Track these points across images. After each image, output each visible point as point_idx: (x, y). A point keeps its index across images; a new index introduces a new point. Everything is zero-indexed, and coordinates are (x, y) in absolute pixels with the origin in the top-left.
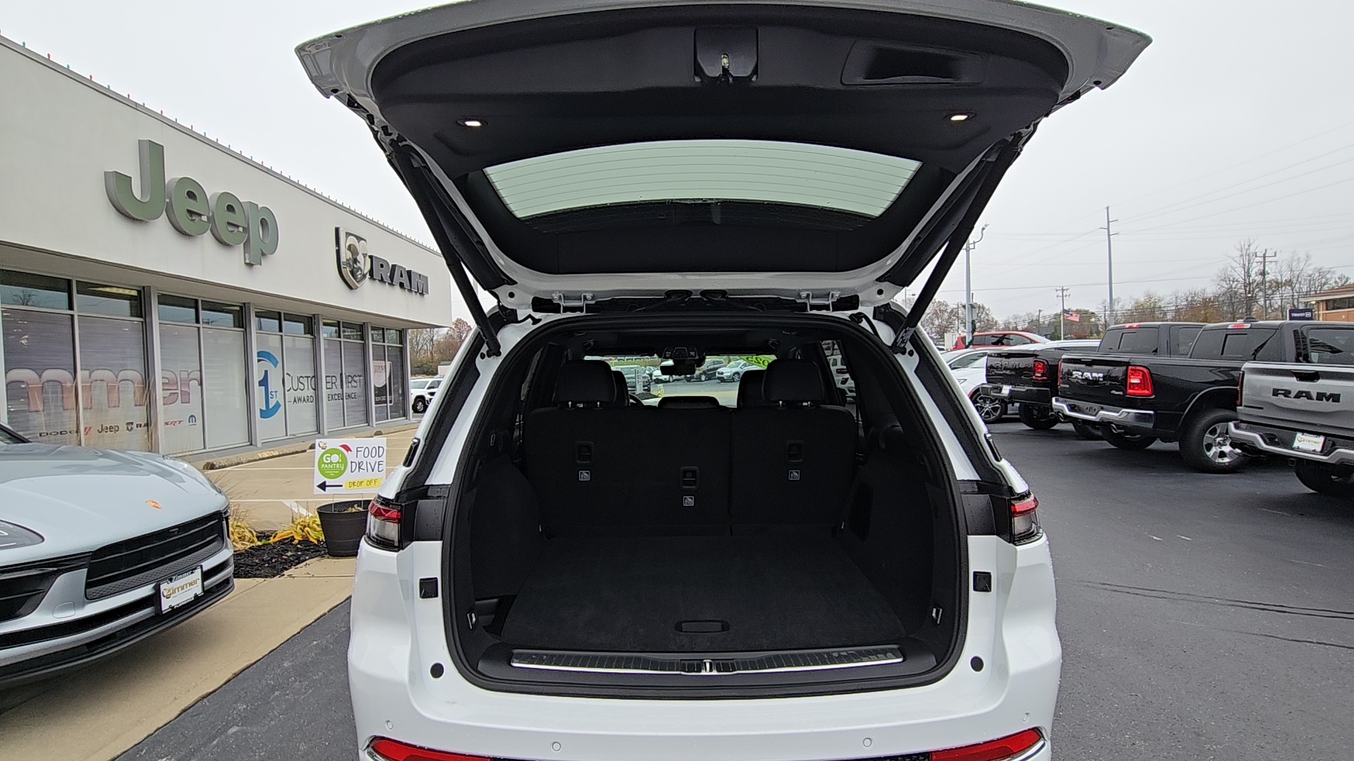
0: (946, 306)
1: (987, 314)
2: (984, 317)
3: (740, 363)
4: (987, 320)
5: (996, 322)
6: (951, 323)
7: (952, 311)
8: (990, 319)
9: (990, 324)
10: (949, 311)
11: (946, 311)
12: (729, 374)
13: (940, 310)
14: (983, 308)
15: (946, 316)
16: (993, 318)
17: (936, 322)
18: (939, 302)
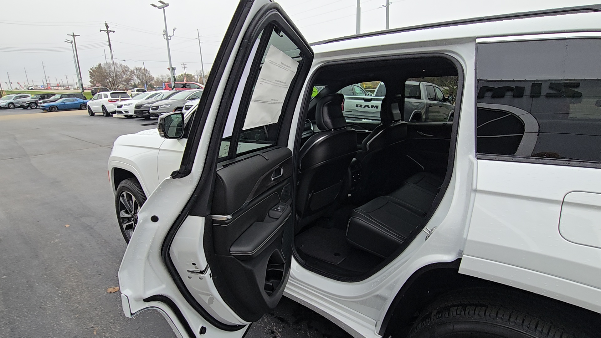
0: (128, 68)
1: (149, 74)
2: (148, 75)
3: (12, 97)
4: (149, 76)
5: (153, 78)
6: (132, 77)
7: (132, 71)
8: (151, 76)
9: (151, 79)
10: (130, 71)
11: (128, 71)
12: (5, 104)
13: (125, 70)
14: (147, 70)
15: (129, 73)
16: (152, 76)
17: (124, 77)
18: (124, 66)
